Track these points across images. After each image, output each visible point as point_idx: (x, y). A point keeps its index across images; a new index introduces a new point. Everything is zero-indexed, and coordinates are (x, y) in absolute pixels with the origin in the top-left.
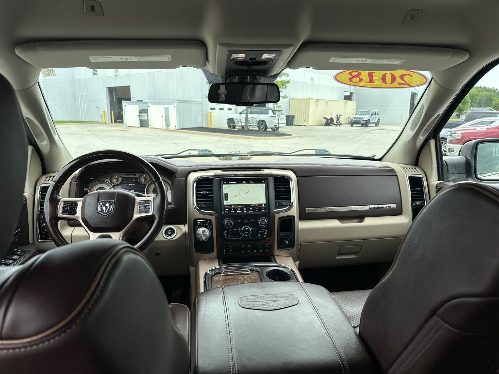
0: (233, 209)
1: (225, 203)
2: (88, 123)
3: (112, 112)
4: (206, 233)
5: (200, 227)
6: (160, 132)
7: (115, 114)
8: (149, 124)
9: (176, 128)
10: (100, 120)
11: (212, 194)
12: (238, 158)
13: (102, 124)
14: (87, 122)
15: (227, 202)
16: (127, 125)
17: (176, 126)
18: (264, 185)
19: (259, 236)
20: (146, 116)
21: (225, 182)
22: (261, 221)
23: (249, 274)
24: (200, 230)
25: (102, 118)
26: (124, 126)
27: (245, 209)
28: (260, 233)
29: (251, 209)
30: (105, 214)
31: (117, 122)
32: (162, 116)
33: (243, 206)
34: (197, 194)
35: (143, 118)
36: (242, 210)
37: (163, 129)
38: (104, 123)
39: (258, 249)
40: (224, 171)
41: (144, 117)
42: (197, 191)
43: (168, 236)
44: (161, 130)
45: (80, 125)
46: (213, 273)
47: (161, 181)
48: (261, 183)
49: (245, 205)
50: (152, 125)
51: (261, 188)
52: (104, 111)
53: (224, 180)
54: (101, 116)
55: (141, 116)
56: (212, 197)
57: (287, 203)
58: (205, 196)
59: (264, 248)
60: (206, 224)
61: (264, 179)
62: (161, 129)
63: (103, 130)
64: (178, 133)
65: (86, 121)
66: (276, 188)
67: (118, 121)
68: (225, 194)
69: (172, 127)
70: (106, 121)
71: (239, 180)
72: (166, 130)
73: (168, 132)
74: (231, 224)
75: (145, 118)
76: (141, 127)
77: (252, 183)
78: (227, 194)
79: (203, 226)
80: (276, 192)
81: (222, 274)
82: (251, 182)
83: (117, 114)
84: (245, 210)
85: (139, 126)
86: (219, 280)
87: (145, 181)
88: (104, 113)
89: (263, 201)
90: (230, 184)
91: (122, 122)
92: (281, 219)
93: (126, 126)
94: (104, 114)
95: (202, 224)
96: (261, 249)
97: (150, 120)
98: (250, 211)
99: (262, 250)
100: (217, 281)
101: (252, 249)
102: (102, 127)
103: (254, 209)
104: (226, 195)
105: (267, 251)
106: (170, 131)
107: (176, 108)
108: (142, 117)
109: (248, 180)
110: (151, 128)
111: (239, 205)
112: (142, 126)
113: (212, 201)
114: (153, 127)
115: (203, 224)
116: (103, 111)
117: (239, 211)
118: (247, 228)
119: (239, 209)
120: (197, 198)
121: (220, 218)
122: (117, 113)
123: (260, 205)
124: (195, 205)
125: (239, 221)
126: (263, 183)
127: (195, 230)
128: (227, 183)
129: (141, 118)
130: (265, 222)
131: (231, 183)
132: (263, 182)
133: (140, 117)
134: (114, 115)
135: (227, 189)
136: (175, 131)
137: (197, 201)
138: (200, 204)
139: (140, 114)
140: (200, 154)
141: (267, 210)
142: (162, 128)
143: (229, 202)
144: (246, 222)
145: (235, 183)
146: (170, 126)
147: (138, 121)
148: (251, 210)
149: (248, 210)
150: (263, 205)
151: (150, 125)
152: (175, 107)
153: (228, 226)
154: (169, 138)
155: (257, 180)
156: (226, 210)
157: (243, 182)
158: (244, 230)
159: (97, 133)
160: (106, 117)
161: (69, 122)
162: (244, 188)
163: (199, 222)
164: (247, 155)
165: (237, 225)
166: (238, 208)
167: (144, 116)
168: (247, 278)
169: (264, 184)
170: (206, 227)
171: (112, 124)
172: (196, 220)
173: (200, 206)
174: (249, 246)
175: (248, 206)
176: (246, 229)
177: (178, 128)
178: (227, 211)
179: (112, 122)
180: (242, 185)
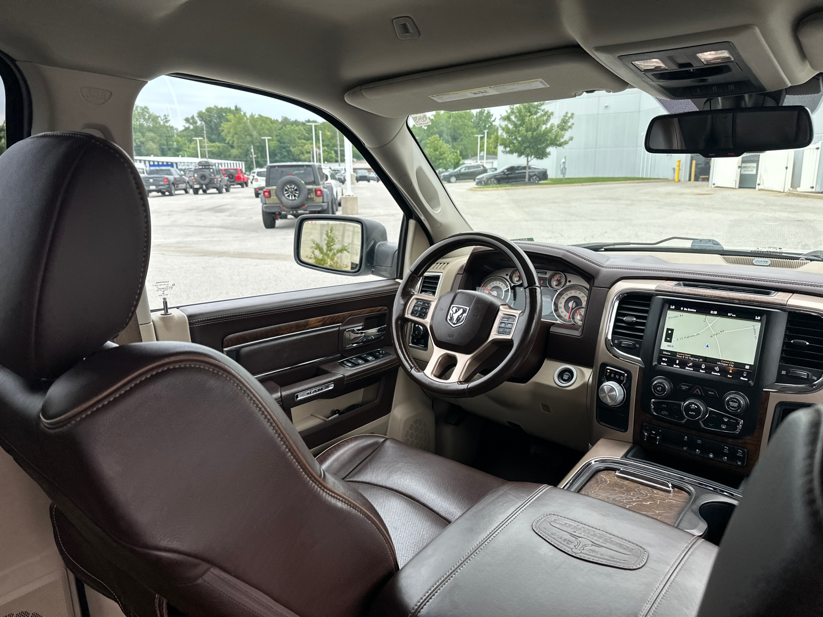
0: (677, 362)
1: (664, 346)
2: (648, 181)
3: (694, 162)
4: (614, 393)
5: (609, 379)
6: (776, 198)
7: (699, 166)
8: (758, 182)
9: (813, 190)
10: (670, 176)
11: (644, 324)
12: (769, 263)
13: (673, 182)
14: (650, 179)
15: (668, 346)
16: (714, 184)
17: (814, 186)
18: (758, 325)
19: (723, 427)
20: (753, 167)
21: (673, 307)
22: (731, 398)
23: (669, 492)
24: (608, 385)
25: (674, 172)
26: (708, 186)
27: (703, 366)
28: (725, 423)
29: (717, 369)
30: (454, 324)
31: (699, 179)
32: (787, 168)
33: (701, 360)
34: (616, 320)
35: (748, 171)
36: (696, 367)
37: (784, 192)
38: (677, 180)
39: (719, 453)
40: (685, 285)
41: (750, 169)
42: (618, 314)
43: (562, 381)
44: (780, 194)
45: (636, 184)
46: (603, 465)
47: (536, 289)
48: (754, 320)
49: (706, 359)
50: (763, 184)
51: (750, 330)
52: (680, 161)
53: (671, 302)
54: (674, 169)
55: (744, 167)
56: (642, 331)
57: (810, 374)
58: (631, 326)
59: (732, 456)
60: (620, 377)
61: (760, 313)
62: (780, 192)
63: (669, 194)
64: (815, 200)
65: (649, 177)
66: (787, 337)
67: (702, 178)
68: (668, 330)
69: (804, 187)
70: (680, 178)
71: (703, 307)
72: (789, 194)
73: (793, 198)
74: (664, 389)
75: (753, 171)
76: (740, 187)
77: (731, 317)
78: (672, 330)
79: (614, 379)
80: (786, 344)
81: (617, 474)
82: (729, 314)
83: (703, 166)
84: (703, 369)
85: (737, 187)
86: (606, 481)
87: (556, 285)
88: (679, 164)
89: (748, 358)
90: (683, 311)
91: (708, 179)
92: (784, 407)
93: (713, 186)
94: (679, 166)
95: (612, 375)
96: (725, 455)
97: (761, 175)
98: (713, 373)
99: (726, 458)
100: (601, 481)
101: (705, 450)
102: (670, 188)
103: (724, 371)
104: (670, 332)
105: (739, 463)
106: (799, 195)
107: (819, 150)
108: (746, 169)
109: (724, 310)
110: (759, 190)
111: (692, 356)
112: (743, 186)
113: (641, 337)
114: (763, 188)
115: (615, 376)
116: (678, 161)
117: (690, 367)
118: (696, 405)
119: (691, 364)
120: (615, 326)
121: (648, 372)
122: (702, 164)
123: (739, 366)
124: (610, 337)
125: (684, 388)
126: (758, 321)
127: (600, 383)
128: (677, 309)
129: (745, 171)
130: (740, 403)
131: (685, 309)
132: (759, 318)
133: (743, 170)
134: (696, 168)
135: (674, 319)
136: (807, 196)
137: (614, 333)
138: (618, 339)
139: (744, 165)
140: (693, 248)
141: (753, 381)
142: (782, 191)
143: (673, 346)
144: (697, 392)
145: (693, 310)
146: (799, 187)
147: (737, 176)
148: (717, 372)
149: (709, 369)
150: (747, 367)
151: (759, 184)
152: (818, 148)
153: (658, 391)
154: (789, 210)
155: (744, 313)
156: (664, 359)
157: (712, 312)
158: (688, 408)
159: (658, 199)
160: (680, 171)
161: (621, 179)
162: (710, 325)
163: (608, 371)
164: (798, 259)
165: (678, 394)
166: (689, 361)
167: (750, 167)
168: (657, 497)
169: (760, 324)
170: (619, 382)
171: (690, 182)
172: (604, 365)
173: (616, 342)
174: (699, 442)
175: (711, 363)
176: (693, 405)
177: (818, 190)
178: (664, 362)
179: (690, 180)
180: (708, 317)
